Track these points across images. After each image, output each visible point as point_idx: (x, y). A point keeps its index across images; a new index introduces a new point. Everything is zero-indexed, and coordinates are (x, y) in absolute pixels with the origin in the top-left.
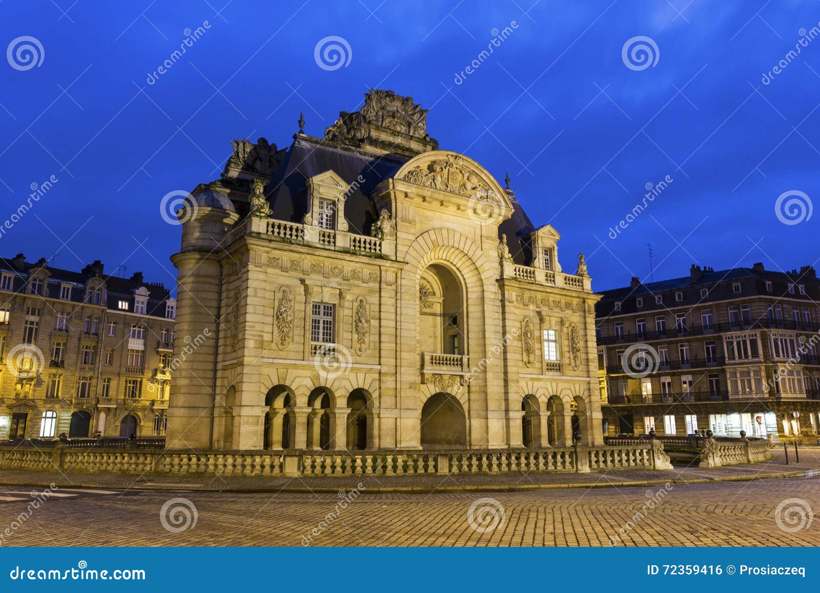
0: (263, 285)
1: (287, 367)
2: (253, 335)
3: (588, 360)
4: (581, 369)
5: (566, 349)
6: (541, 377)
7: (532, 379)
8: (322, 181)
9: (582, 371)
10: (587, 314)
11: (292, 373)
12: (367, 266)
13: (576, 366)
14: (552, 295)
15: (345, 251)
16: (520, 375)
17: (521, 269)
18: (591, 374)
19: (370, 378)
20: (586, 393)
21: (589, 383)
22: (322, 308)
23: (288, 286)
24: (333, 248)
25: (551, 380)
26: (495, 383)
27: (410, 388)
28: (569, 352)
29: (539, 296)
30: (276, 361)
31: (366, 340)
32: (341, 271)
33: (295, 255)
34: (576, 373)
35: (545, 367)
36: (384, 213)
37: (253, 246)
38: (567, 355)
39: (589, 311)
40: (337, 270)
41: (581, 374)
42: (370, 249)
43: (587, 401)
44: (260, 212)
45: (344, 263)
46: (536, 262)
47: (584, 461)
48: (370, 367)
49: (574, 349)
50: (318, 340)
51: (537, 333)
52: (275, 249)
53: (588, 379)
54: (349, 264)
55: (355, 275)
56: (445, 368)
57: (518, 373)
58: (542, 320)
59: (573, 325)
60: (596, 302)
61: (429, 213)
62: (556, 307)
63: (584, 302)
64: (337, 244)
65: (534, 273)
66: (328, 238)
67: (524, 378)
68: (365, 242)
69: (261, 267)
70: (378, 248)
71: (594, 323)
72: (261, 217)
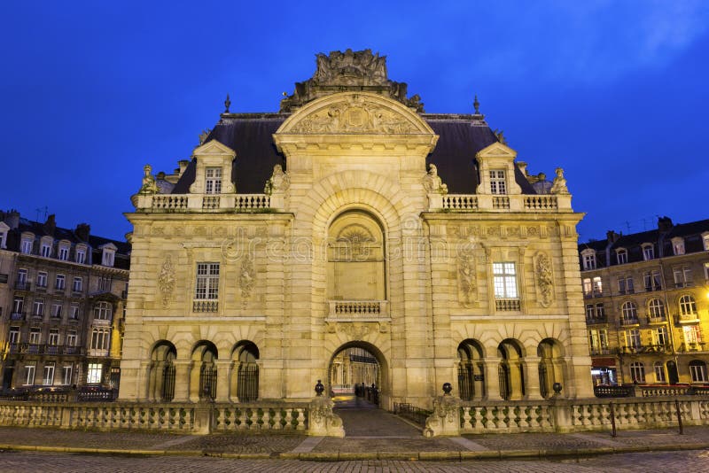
0: (145, 253)
1: (168, 324)
2: (135, 298)
3: (565, 294)
4: (554, 304)
5: (527, 282)
6: (486, 318)
7: (472, 321)
8: (206, 152)
9: (558, 307)
10: (562, 238)
11: (173, 329)
12: (252, 222)
13: (546, 303)
14: (504, 222)
15: (230, 212)
16: (452, 318)
17: (457, 199)
18: (571, 311)
19: (255, 329)
20: (565, 334)
21: (568, 321)
22: (209, 267)
23: (171, 251)
24: (216, 211)
25: (504, 321)
26: (419, 328)
27: (303, 337)
28: (534, 286)
29: (484, 226)
30: (155, 319)
31: (251, 293)
32: (225, 231)
33: (177, 222)
34: (548, 311)
35: (493, 305)
36: (277, 169)
37: (135, 221)
38: (530, 289)
39: (566, 235)
40: (221, 231)
41: (556, 311)
42: (258, 205)
43: (565, 344)
44: (146, 190)
45: (227, 223)
46: (480, 188)
47: (203, 420)
48: (254, 319)
49: (543, 283)
50: (204, 298)
51: (480, 268)
52: (155, 220)
53: (567, 317)
54: (232, 225)
55: (241, 233)
56: (356, 315)
57: (450, 315)
58: (487, 253)
59: (539, 253)
60: (577, 222)
61: (331, 160)
62: (512, 235)
63: (558, 224)
64: (221, 206)
65: (476, 200)
66: (211, 202)
67: (460, 321)
68: (252, 200)
69: (143, 238)
70: (267, 203)
71: (577, 247)
72: (145, 195)
